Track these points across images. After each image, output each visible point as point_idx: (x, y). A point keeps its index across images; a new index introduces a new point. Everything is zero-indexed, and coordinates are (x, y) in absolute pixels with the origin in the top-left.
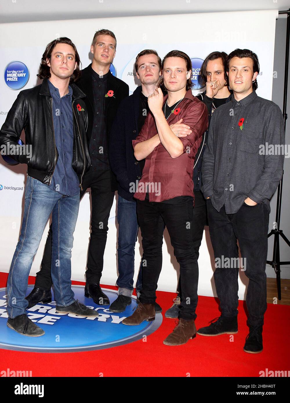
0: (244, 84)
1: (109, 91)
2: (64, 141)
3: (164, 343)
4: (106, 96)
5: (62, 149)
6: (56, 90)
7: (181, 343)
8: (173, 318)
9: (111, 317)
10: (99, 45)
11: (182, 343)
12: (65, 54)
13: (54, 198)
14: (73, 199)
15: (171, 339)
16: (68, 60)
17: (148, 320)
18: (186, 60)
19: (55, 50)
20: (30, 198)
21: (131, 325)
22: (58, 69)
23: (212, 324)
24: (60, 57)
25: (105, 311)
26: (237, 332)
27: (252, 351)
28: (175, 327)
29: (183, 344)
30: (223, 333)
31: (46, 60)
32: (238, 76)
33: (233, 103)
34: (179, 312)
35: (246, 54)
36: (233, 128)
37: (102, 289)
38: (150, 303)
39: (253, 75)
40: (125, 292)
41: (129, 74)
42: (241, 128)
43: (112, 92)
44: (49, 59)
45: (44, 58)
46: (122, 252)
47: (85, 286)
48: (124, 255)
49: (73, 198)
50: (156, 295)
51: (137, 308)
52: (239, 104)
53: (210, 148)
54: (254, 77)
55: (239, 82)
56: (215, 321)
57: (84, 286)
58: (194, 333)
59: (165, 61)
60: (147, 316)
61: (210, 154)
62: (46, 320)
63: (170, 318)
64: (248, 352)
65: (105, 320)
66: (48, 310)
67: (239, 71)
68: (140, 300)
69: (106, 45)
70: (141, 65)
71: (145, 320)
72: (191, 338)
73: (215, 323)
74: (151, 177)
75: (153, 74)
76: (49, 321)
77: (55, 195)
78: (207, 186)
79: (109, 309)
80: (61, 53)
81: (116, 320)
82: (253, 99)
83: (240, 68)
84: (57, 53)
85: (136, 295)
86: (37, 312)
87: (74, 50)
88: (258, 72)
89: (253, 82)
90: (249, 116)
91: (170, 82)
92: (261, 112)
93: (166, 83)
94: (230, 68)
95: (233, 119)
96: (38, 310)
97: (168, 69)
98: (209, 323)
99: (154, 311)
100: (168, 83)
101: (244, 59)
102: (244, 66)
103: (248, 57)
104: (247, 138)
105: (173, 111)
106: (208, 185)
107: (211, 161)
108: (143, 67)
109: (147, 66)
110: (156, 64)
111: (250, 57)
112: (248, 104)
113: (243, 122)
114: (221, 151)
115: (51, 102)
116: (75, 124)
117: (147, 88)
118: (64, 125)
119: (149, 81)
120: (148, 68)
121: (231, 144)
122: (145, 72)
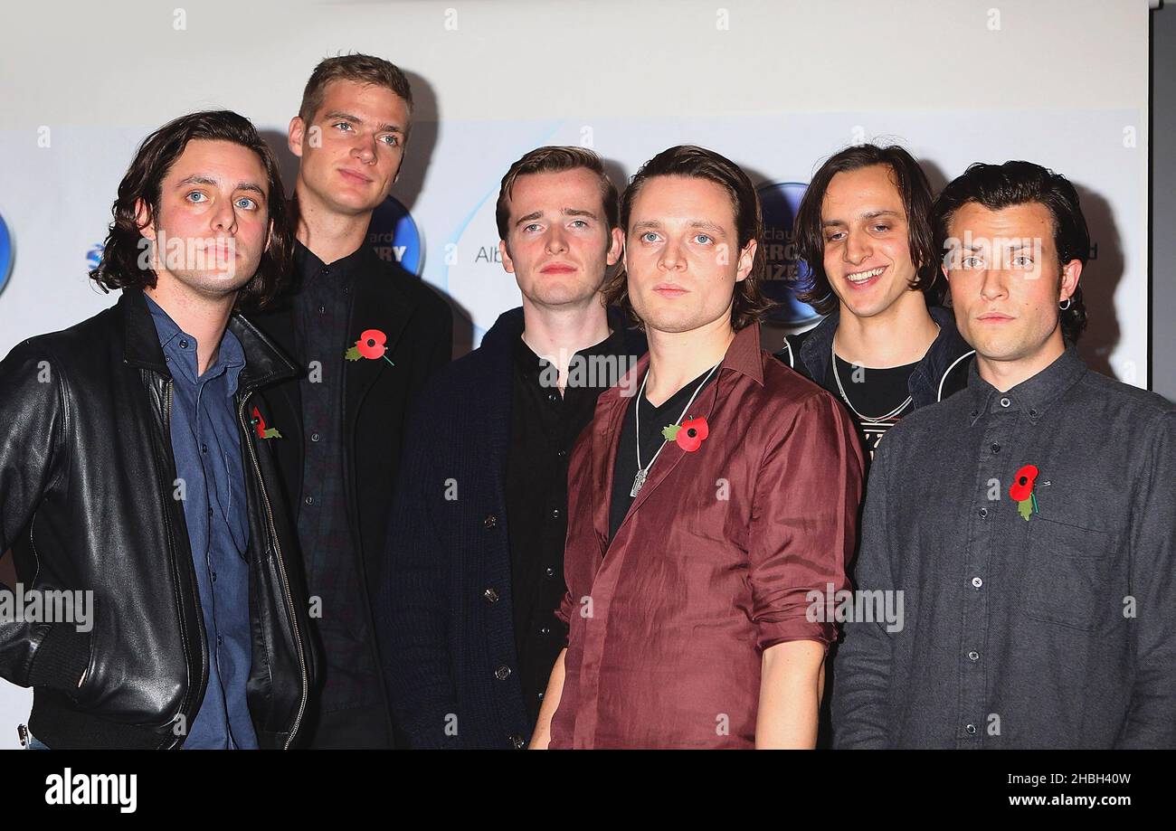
1: (367, 336)
4: (353, 355)
6: (188, 342)
10: (334, 126)
12: (226, 184)
16: (240, 212)
18: (735, 193)
19: (180, 169)
24: (203, 198)
31: (133, 211)
32: (992, 291)
33: (980, 399)
35: (1015, 187)
36: (983, 513)
39: (1062, 274)
41: (482, 254)
42: (1025, 509)
43: (380, 337)
44: (148, 209)
45: (124, 203)
52: (1006, 403)
54: (1065, 284)
59: (637, 194)
69: (368, 130)
70: (524, 219)
75: (574, 265)
80: (206, 181)
82: (1072, 382)
84: (188, 180)
87: (265, 170)
89: (1063, 304)
90: (1058, 458)
91: (661, 290)
92: (1112, 442)
93: (640, 294)
95: (983, 469)
97: (650, 225)
100: (647, 293)
101: (1012, 210)
103: (1027, 200)
104: (1054, 556)
105: (671, 432)
107: (877, 667)
108: (532, 227)
109: (551, 227)
110: (594, 217)
111: (1037, 200)
112: (1047, 403)
113: (1029, 482)
114: (932, 616)
115: (165, 399)
116: (253, 497)
117: (547, 323)
118: (214, 504)
119: (559, 295)
120: (555, 234)
121: (977, 582)
122: (539, 252)
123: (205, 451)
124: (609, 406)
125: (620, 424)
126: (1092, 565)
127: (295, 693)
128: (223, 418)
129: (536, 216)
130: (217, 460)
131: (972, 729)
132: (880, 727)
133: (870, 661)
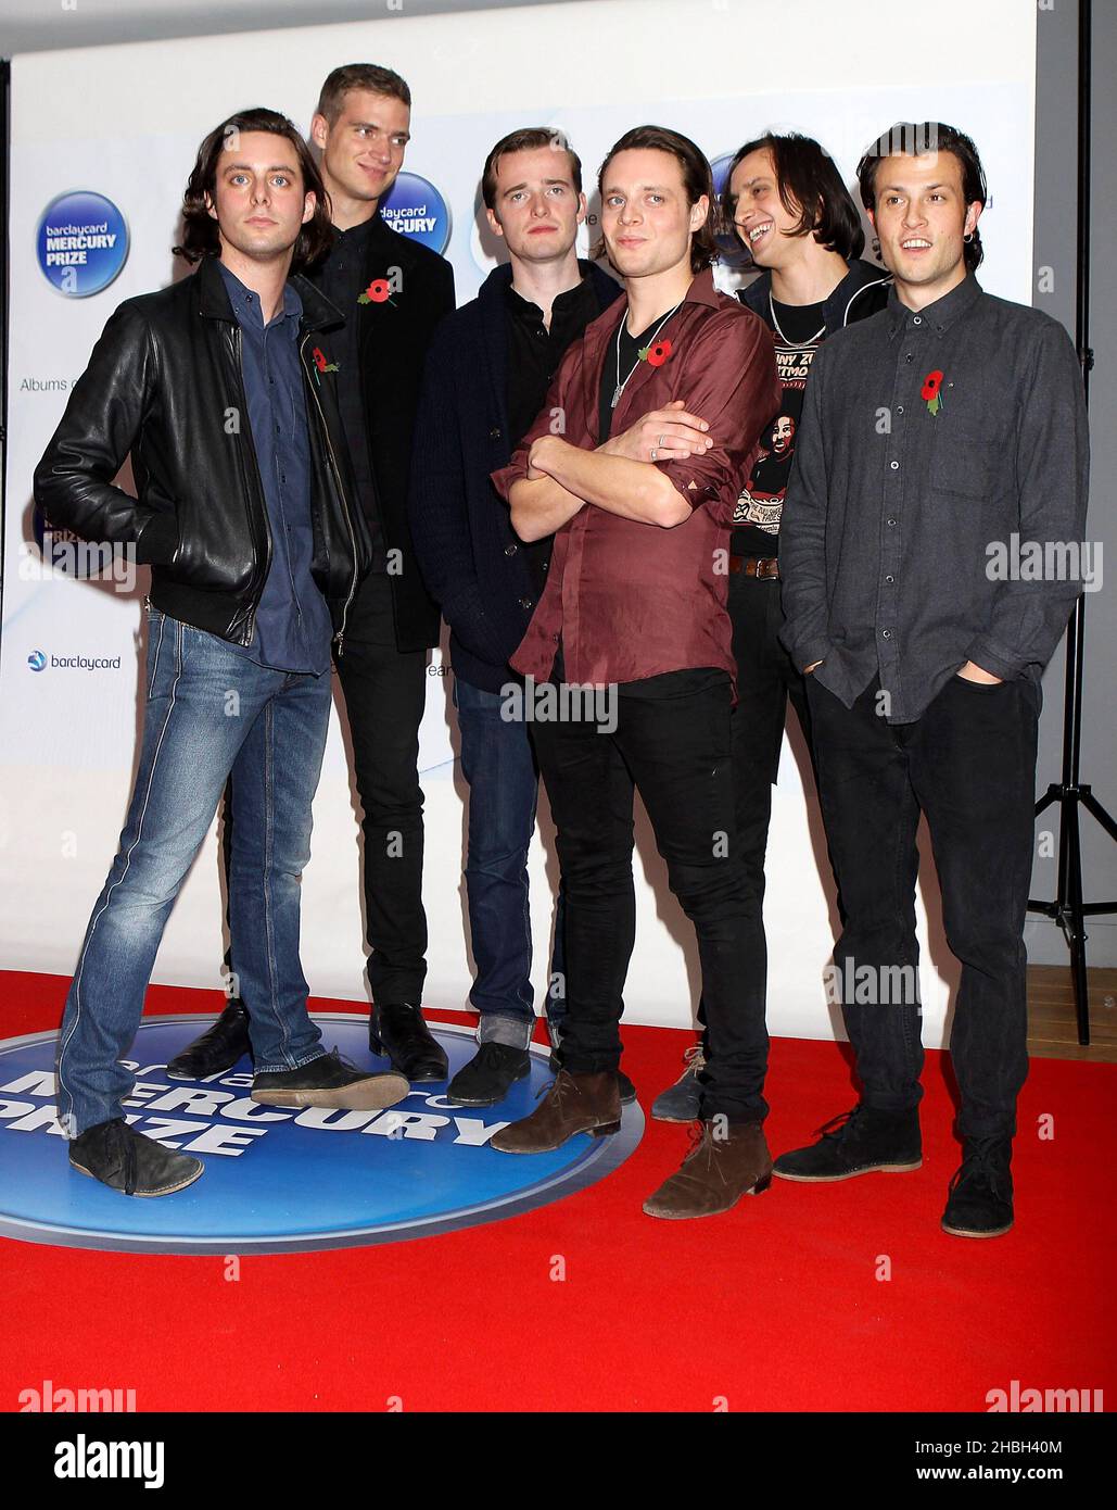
0: (934, 252)
2: (284, 481)
3: (647, 1209)
5: (279, 510)
6: (252, 298)
7: (708, 1211)
8: (678, 1121)
9: (453, 1125)
11: (714, 1207)
12: (260, 167)
13: (256, 695)
14: (319, 691)
15: (675, 1195)
16: (274, 189)
17: (591, 1132)
18: (684, 160)
20: (169, 696)
21: (525, 1151)
22: (240, 224)
23: (825, 1135)
24: (244, 181)
25: (431, 1102)
26: (919, 1165)
27: (973, 1227)
28: (688, 1152)
29: (719, 1212)
30: (866, 1171)
31: (202, 197)
32: (913, 221)
33: (895, 320)
34: (702, 1097)
36: (900, 410)
37: (430, 1024)
38: (599, 1071)
39: (967, 213)
40: (505, 1031)
42: (933, 406)
45: (194, 192)
46: (484, 877)
47: (369, 1016)
48: (491, 887)
49: (316, 687)
50: (620, 1039)
51: (551, 1088)
52: (918, 321)
53: (808, 484)
54: (968, 222)
55: (919, 241)
56: (836, 1127)
57: (367, 1018)
58: (763, 1173)
60: (589, 1118)
61: (812, 506)
62: (213, 1141)
63: (670, 1120)
64: (957, 1232)
65: (431, 1135)
66: (221, 1105)
67: (915, 203)
68: (561, 1058)
71: (583, 1132)
72: (751, 1191)
73: (834, 1133)
74: (571, 597)
75: (556, 225)
76: (224, 1145)
77: (259, 682)
78: (805, 622)
79: (445, 1097)
80: (246, 168)
81: (473, 1132)
82: (971, 302)
83: (916, 190)
84: (232, 168)
85: (547, 1041)
86: (179, 1112)
87: (295, 152)
88: (983, 202)
89: (968, 238)
90: (959, 364)
91: (620, 241)
92: (1002, 348)
94: (881, 195)
95: (900, 375)
96: (186, 1105)
98: (817, 1133)
99: (617, 1096)
102: (930, 184)
104: (956, 443)
105: (643, 353)
106: (810, 619)
107: (813, 531)
108: (517, 196)
109: (534, 196)
110: (567, 184)
111: (949, 150)
112: (951, 320)
113: (936, 384)
114: (860, 493)
115: (237, 344)
116: (314, 418)
117: (532, 274)
118: (280, 423)
119: (545, 251)
120: (539, 201)
121: (894, 465)
122: (526, 216)
123: (272, 382)
124: (595, 335)
125: (605, 349)
126: (986, 449)
127: (347, 567)
128: (289, 357)
129: (521, 187)
130: (283, 391)
131: (890, 579)
132: (820, 578)
133: (811, 526)
